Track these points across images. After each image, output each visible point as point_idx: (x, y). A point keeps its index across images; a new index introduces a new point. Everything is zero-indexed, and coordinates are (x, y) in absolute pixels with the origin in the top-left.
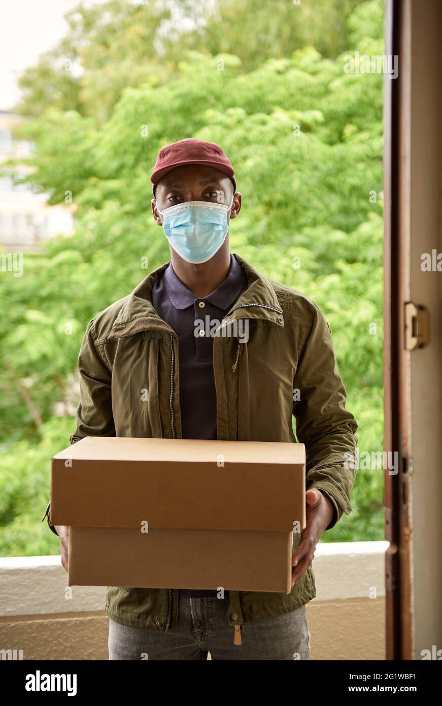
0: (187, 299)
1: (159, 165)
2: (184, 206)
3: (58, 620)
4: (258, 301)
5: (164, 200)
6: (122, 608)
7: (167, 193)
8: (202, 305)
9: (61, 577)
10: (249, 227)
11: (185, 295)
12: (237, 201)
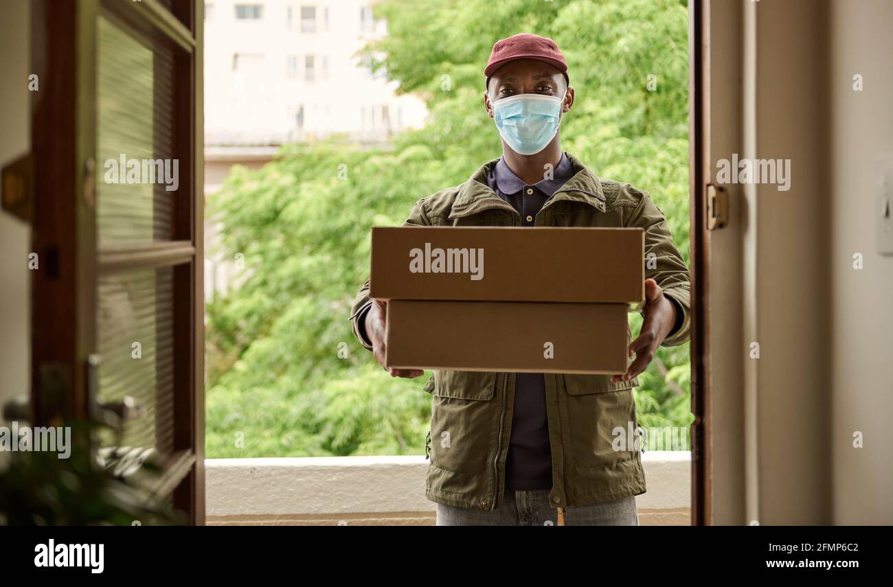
0: (516, 185)
1: (493, 58)
2: (516, 99)
3: (392, 519)
4: (579, 187)
5: (497, 93)
6: (446, 489)
7: (500, 85)
8: (530, 192)
9: (396, 475)
10: (622, 117)
11: (514, 181)
12: (570, 95)
